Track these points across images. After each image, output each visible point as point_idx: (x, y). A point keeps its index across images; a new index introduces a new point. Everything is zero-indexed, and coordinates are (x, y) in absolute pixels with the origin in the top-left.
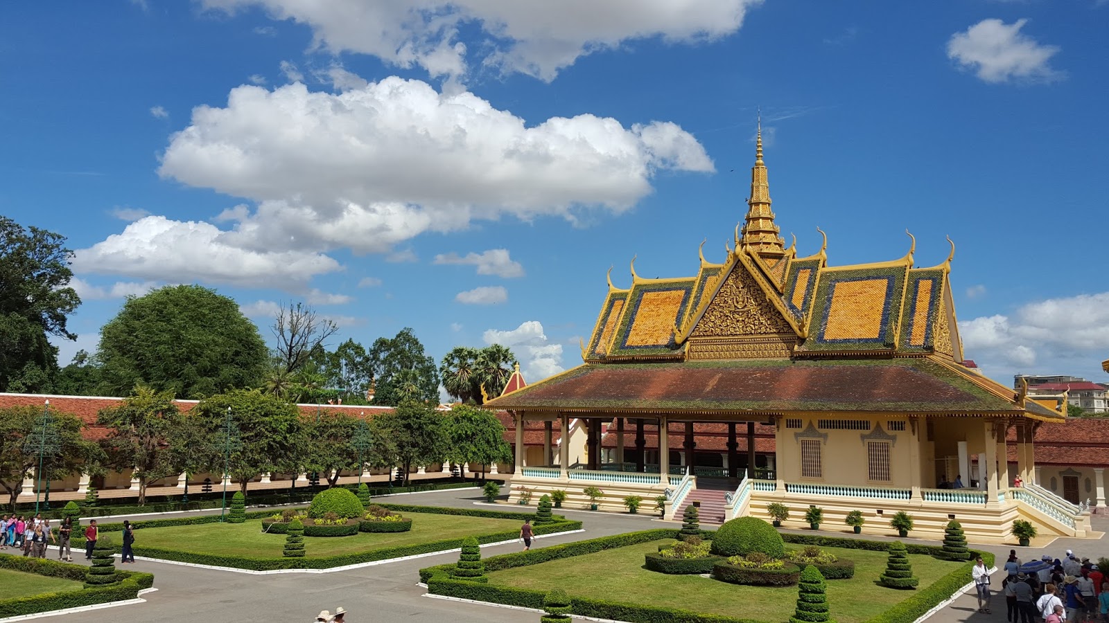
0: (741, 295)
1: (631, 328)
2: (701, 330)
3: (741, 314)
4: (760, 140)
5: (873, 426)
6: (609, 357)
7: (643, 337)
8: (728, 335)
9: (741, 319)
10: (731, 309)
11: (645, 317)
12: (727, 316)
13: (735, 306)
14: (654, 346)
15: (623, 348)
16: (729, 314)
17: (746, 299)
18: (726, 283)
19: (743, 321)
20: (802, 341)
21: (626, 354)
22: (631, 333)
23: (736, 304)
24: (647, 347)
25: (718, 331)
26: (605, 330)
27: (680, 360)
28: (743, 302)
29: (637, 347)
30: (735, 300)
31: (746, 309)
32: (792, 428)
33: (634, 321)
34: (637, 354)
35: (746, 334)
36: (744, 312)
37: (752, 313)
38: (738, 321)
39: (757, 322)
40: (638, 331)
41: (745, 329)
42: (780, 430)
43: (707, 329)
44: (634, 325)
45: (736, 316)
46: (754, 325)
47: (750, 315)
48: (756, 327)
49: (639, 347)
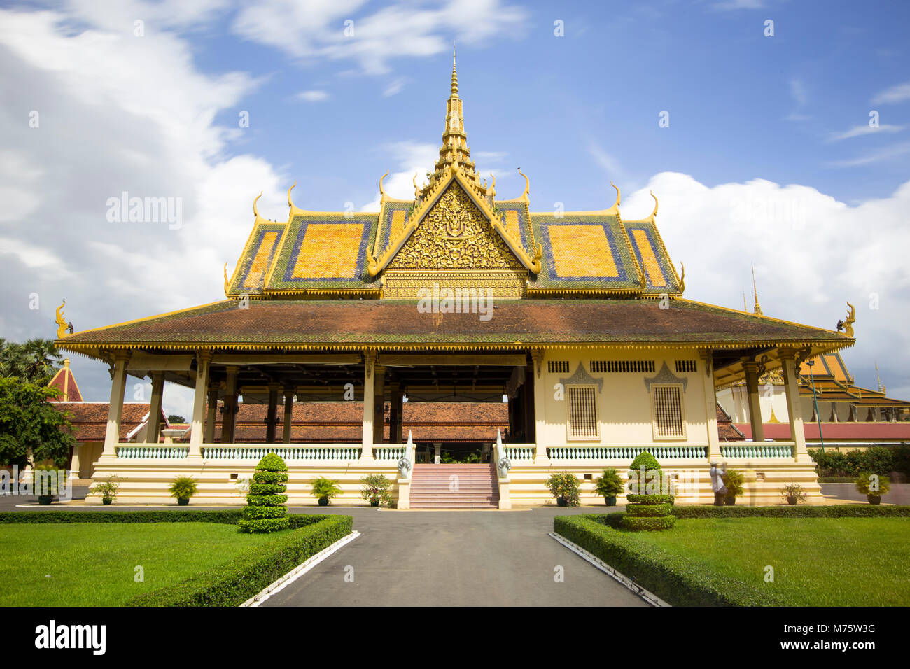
0: (455, 221)
1: (296, 259)
2: (401, 261)
3: (455, 243)
4: (455, 74)
5: (658, 367)
6: (268, 290)
7: (317, 269)
8: (438, 269)
9: (455, 249)
10: (442, 237)
11: (314, 248)
12: (437, 245)
13: (449, 234)
14: (334, 279)
15: (288, 280)
16: (440, 243)
17: (462, 226)
18: (437, 206)
19: (458, 251)
20: (533, 276)
21: (292, 288)
22: (297, 264)
23: (450, 232)
24: (324, 280)
25: (425, 263)
26: (255, 262)
27: (373, 296)
28: (458, 229)
29: (310, 279)
30: (448, 226)
31: (462, 237)
32: (555, 373)
33: (299, 251)
34: (312, 288)
35: (461, 268)
36: (461, 241)
37: (470, 243)
38: (451, 252)
39: (476, 254)
40: (307, 263)
41: (460, 262)
42: (542, 376)
43: (410, 260)
44: (300, 256)
45: (449, 245)
46: (474, 257)
47: (467, 245)
48: (476, 260)
49: (314, 280)
